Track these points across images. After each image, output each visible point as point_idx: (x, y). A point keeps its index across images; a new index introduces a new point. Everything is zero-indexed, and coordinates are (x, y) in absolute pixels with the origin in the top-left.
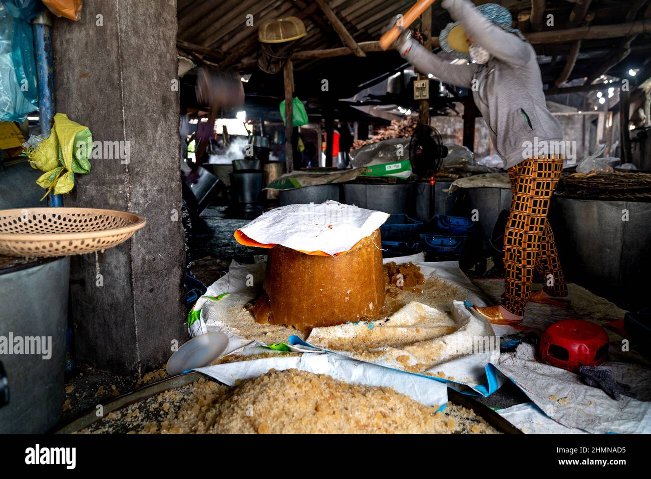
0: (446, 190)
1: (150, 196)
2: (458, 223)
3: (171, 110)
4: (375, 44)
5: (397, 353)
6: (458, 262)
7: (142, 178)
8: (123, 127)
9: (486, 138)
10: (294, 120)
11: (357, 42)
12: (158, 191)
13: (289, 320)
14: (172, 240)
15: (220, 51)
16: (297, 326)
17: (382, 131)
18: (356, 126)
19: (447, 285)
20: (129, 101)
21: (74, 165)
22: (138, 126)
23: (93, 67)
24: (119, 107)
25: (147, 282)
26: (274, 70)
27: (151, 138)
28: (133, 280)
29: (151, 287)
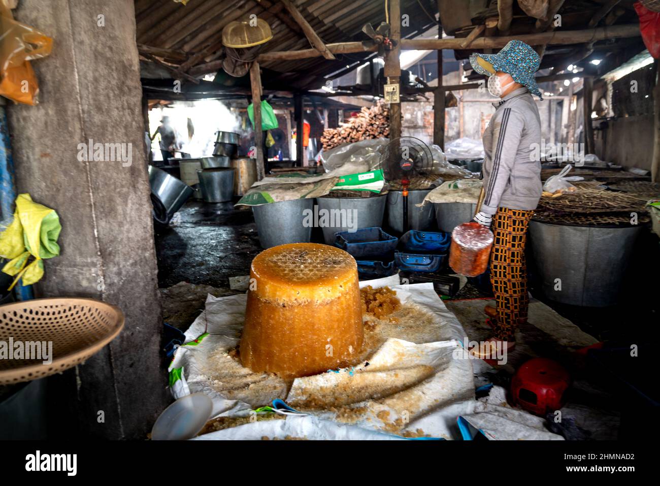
0: (418, 205)
1: (124, 273)
2: (431, 238)
3: (140, 180)
4: (344, 46)
5: (377, 407)
6: (432, 283)
7: (114, 256)
8: (91, 210)
9: (455, 121)
10: (263, 124)
11: (325, 43)
12: (132, 265)
13: (271, 368)
14: (150, 310)
15: (182, 52)
16: (278, 373)
17: (352, 119)
18: (326, 114)
19: (423, 312)
20: (96, 183)
21: (43, 251)
22: (107, 205)
23: (55, 147)
24: (86, 190)
25: (127, 358)
26: (240, 73)
27: (122, 213)
28: (113, 360)
29: (132, 362)
